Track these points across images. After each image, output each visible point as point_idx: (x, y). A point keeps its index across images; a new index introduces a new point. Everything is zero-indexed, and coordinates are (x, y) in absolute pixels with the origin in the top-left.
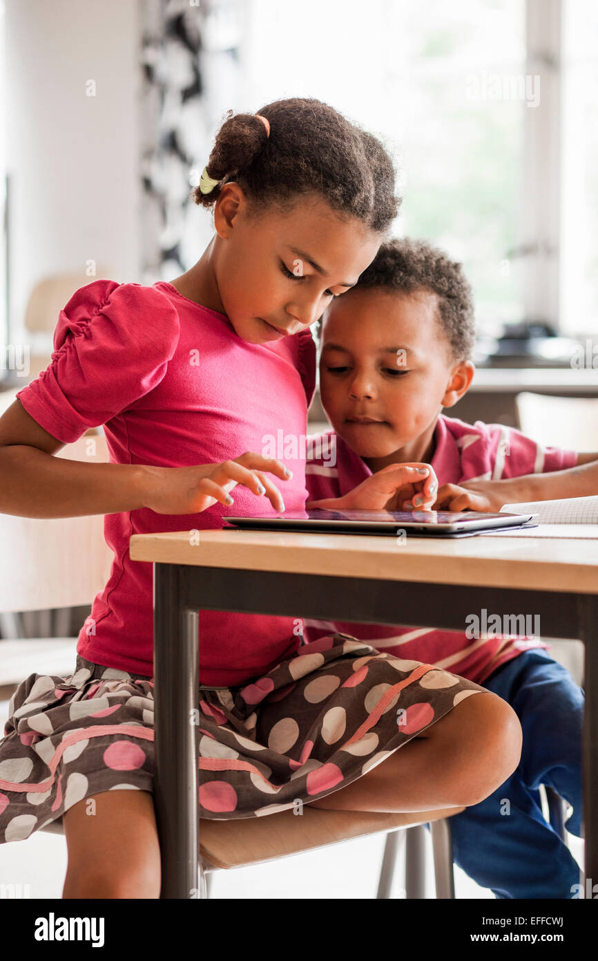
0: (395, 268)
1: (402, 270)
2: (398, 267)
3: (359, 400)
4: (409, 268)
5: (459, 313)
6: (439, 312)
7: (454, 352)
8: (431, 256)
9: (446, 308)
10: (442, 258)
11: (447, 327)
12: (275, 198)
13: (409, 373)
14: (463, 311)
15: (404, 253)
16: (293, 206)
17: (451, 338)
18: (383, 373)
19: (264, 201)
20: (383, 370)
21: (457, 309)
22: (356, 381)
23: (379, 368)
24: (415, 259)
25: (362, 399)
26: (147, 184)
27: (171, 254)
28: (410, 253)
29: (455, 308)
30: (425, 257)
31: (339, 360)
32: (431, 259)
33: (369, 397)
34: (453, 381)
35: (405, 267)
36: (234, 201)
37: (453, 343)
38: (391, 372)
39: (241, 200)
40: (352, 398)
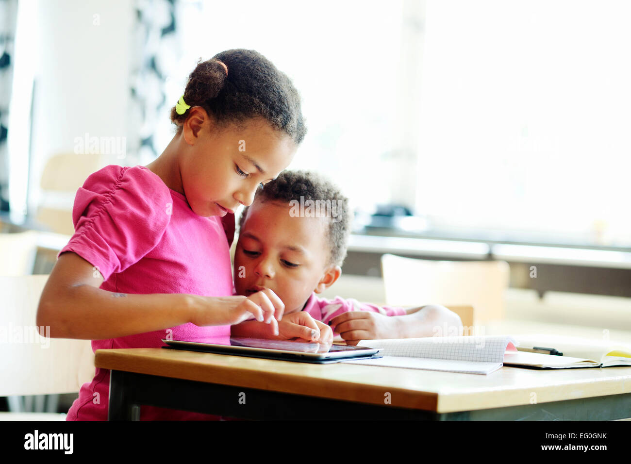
0: (306, 193)
1: (311, 195)
2: (308, 193)
3: (261, 276)
4: (316, 194)
5: (341, 232)
6: (328, 229)
7: (331, 258)
8: (331, 190)
9: (333, 228)
10: (338, 193)
11: (331, 240)
12: (232, 120)
13: (299, 266)
14: (343, 232)
15: (314, 184)
16: (247, 127)
17: (331, 249)
18: (280, 262)
19: (224, 122)
20: (281, 260)
21: (340, 229)
22: (261, 264)
23: (280, 258)
24: (321, 190)
25: (263, 276)
26: (133, 92)
27: (146, 142)
28: (318, 184)
29: (339, 229)
30: (328, 190)
31: (253, 246)
32: (331, 191)
33: (268, 276)
34: (325, 277)
35: (313, 193)
36: (199, 119)
37: (333, 252)
38: (287, 264)
39: (205, 119)
40: (256, 274)
